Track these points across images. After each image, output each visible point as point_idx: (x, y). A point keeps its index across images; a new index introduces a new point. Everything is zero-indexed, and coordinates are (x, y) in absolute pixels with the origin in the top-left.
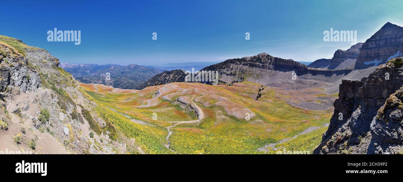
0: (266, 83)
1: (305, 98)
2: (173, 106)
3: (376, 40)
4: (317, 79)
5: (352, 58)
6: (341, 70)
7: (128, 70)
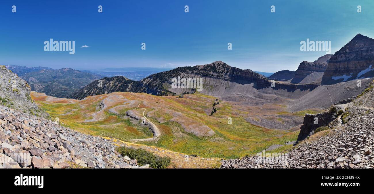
0: (221, 96)
1: (265, 115)
2: (122, 121)
3: (346, 53)
4: (278, 94)
5: (318, 72)
6: (306, 85)
7: (61, 75)
